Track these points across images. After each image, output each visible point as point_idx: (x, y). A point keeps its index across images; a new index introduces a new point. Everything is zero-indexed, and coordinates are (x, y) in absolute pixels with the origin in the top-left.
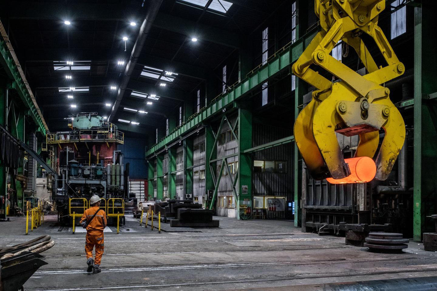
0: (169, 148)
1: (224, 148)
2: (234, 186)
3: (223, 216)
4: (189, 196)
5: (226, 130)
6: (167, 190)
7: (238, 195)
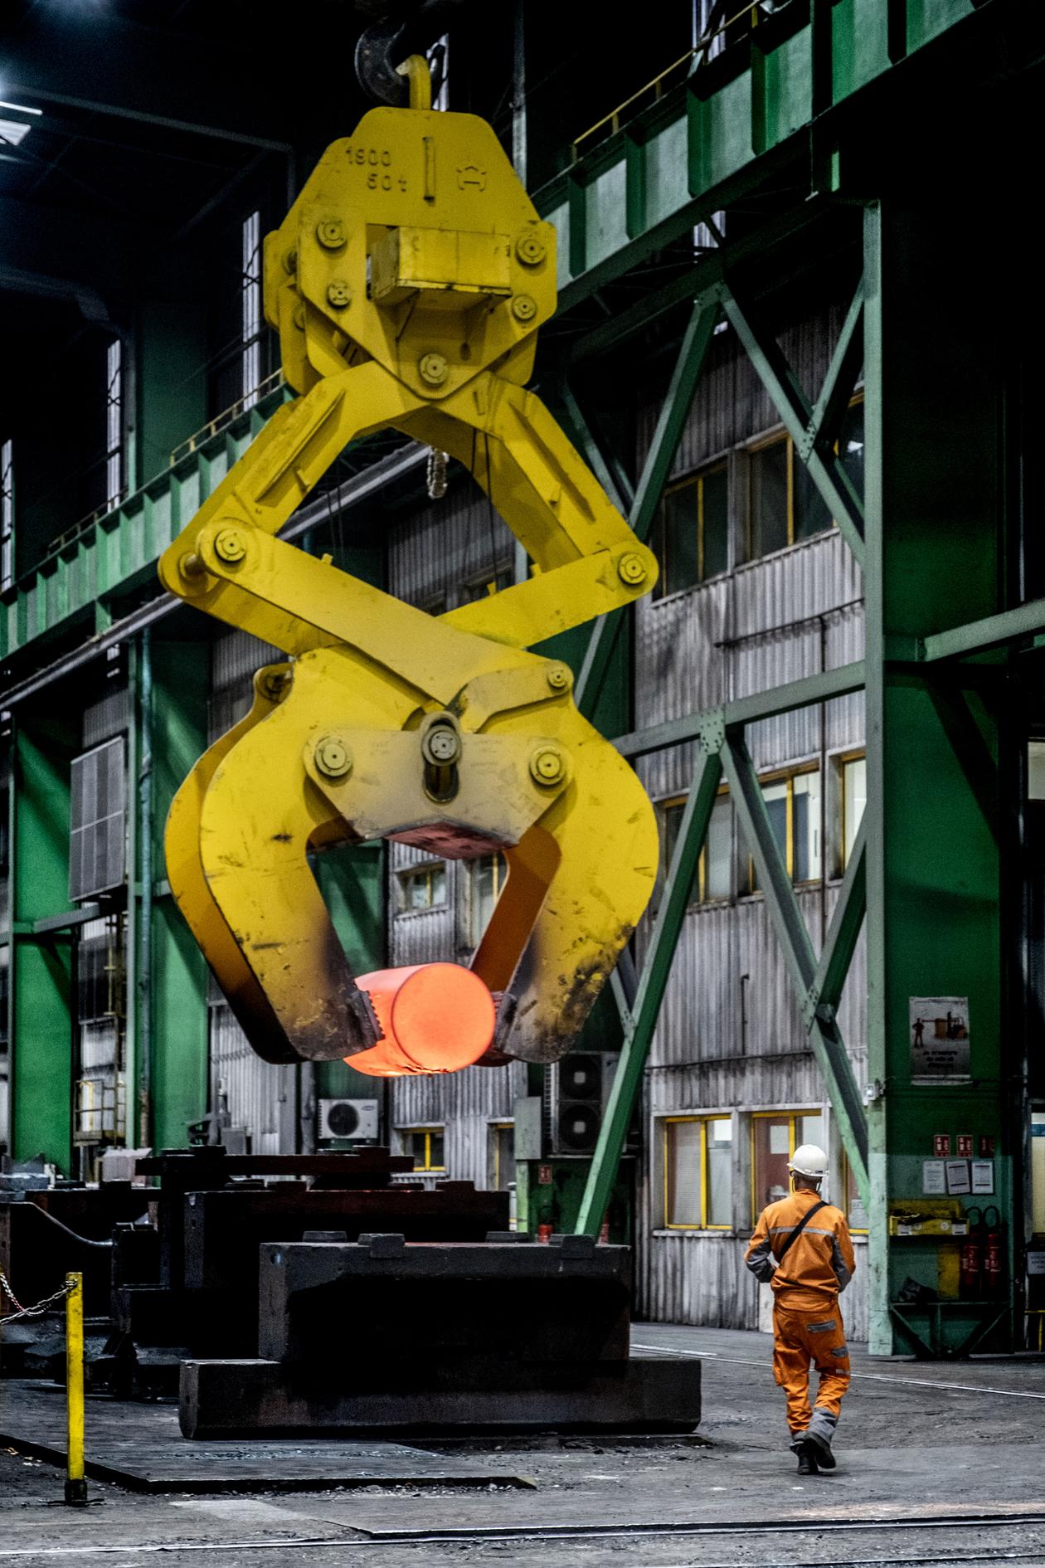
0: (138, 634)
1: (707, 615)
2: (822, 1001)
3: (706, 1323)
4: (345, 1120)
5: (732, 441)
6: (116, 1066)
7: (867, 1096)
